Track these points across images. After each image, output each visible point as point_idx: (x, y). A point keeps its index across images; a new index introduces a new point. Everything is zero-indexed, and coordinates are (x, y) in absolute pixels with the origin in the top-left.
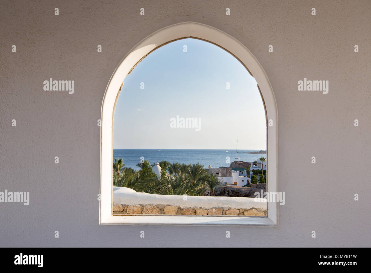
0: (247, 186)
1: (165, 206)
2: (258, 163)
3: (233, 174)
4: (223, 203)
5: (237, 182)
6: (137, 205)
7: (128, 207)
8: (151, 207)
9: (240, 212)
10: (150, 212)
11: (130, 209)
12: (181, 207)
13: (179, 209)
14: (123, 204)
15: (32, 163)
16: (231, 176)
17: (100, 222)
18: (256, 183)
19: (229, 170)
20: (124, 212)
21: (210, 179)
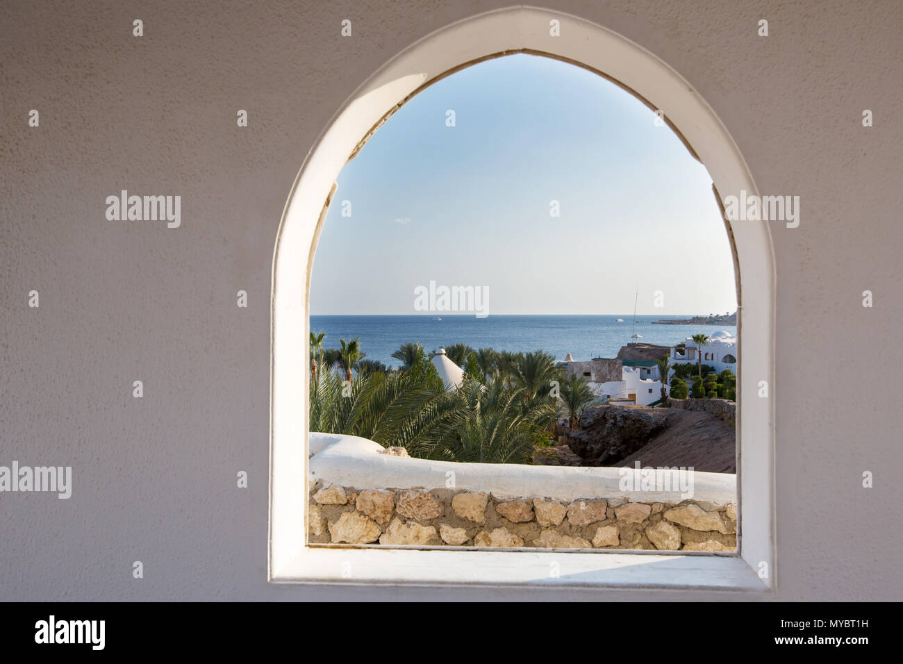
0: (661, 404)
1: (453, 494)
2: (689, 348)
3: (625, 376)
4: (607, 487)
5: (635, 395)
6: (381, 490)
7: (358, 495)
8: (418, 494)
9: (653, 512)
10: (414, 507)
11: (364, 501)
12: (496, 496)
13: (491, 503)
14: (348, 486)
15: (89, 407)
16: (621, 381)
17: (271, 575)
18: (684, 397)
19: (617, 366)
20: (351, 508)
21: (568, 387)
